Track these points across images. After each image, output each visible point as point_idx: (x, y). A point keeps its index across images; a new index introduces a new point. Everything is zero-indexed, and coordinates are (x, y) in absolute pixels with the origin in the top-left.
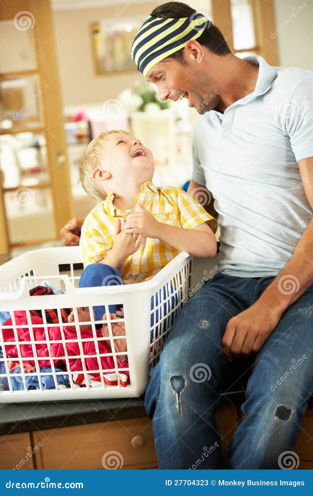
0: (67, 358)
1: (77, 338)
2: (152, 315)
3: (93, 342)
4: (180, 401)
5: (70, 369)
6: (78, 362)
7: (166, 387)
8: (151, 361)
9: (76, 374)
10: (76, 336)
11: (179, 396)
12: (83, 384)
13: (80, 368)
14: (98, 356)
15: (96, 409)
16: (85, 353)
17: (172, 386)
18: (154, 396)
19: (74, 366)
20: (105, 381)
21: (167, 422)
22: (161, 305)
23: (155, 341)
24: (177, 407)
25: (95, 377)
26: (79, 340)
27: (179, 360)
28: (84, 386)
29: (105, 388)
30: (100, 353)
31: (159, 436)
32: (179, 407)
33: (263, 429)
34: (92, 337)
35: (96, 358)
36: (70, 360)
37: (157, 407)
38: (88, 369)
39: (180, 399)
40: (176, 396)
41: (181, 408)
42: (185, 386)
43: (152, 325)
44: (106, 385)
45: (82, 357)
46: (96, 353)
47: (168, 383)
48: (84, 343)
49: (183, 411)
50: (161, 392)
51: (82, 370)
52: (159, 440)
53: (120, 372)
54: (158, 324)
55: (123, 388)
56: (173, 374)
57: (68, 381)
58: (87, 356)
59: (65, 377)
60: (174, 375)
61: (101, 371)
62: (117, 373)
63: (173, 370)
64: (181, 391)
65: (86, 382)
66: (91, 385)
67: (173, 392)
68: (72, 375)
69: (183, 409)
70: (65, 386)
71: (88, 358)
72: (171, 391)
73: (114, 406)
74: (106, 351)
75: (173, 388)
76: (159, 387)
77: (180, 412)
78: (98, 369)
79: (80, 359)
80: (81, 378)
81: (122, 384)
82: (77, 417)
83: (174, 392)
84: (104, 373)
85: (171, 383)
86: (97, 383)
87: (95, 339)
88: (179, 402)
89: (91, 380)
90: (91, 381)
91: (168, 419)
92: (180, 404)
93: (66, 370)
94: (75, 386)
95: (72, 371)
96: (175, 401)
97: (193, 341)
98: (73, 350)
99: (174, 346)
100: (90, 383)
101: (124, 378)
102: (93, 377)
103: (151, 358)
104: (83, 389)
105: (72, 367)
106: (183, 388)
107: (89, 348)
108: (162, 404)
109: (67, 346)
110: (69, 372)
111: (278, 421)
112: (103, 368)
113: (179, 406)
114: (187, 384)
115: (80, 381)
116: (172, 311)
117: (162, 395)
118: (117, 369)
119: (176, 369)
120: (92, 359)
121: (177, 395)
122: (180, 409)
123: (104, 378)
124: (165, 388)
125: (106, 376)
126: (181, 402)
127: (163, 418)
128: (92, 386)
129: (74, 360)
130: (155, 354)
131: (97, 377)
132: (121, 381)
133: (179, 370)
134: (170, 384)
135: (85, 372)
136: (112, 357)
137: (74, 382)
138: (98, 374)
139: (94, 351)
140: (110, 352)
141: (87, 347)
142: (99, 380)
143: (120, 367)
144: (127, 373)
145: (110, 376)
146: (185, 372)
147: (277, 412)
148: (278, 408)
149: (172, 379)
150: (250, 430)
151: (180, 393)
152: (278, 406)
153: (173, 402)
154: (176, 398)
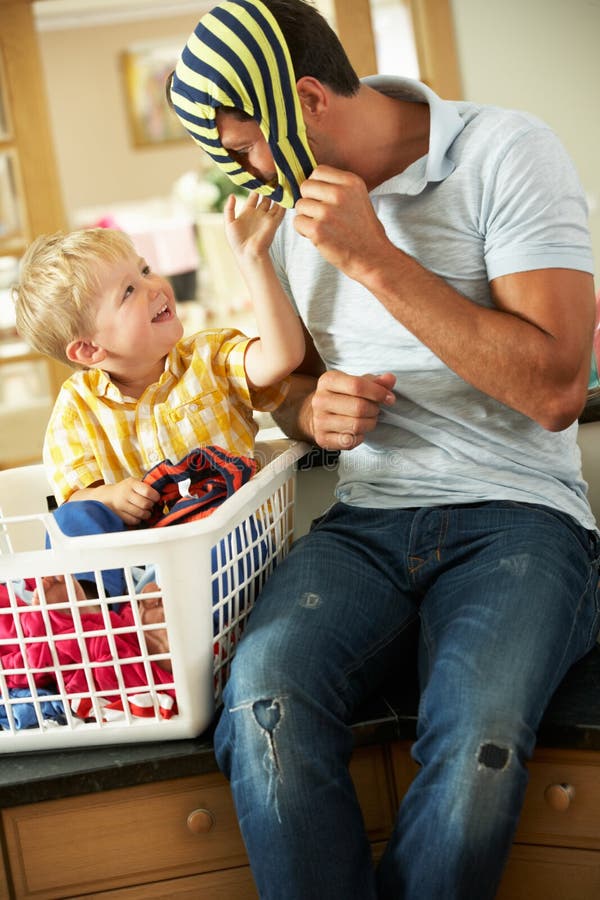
0: (57, 669)
1: (74, 631)
2: (215, 583)
3: (106, 637)
4: (275, 746)
5: (66, 689)
6: (79, 674)
7: (246, 723)
8: (216, 670)
9: (77, 698)
10: (73, 626)
11: (271, 737)
12: (90, 715)
13: (83, 687)
14: (117, 663)
15: (119, 762)
16: (92, 659)
17: (257, 720)
18: (227, 739)
19: (73, 682)
20: (132, 712)
21: (257, 787)
22: (233, 563)
23: (223, 631)
24: (271, 757)
25: (112, 701)
26: (79, 635)
27: (264, 669)
28: (93, 720)
29: (131, 723)
30: (120, 657)
31: (244, 815)
32: (275, 758)
33: (458, 788)
34: (103, 627)
35: (112, 667)
36: (65, 674)
37: (235, 761)
38: (98, 689)
39: (275, 743)
40: (266, 738)
41: (278, 759)
42: (282, 718)
43: (216, 600)
44: (135, 716)
45: (86, 665)
46: (111, 659)
47: (250, 715)
48: (88, 640)
49: (283, 764)
50: (237, 733)
51: (87, 690)
52: (246, 824)
53: (159, 692)
54: (228, 598)
55: (166, 721)
56: (256, 696)
57: (62, 712)
58: (96, 665)
59: (55, 705)
60: (258, 699)
61: (122, 691)
62: (153, 693)
63: (257, 691)
64: (274, 727)
65: (94, 712)
66: (105, 717)
67: (260, 731)
68: (69, 701)
69: (281, 760)
70: (56, 722)
71: (98, 668)
72: (256, 729)
73: (152, 756)
74: (129, 653)
75: (260, 724)
76: (234, 725)
77: (277, 767)
78: (116, 687)
79: (82, 670)
80: (86, 705)
81: (163, 715)
82: (84, 778)
83: (263, 730)
84: (129, 695)
85: (256, 714)
86: (117, 713)
87: (109, 632)
88: (274, 749)
89: (105, 707)
90: (105, 709)
91: (256, 781)
92: (276, 752)
93: (58, 693)
94: (75, 720)
95: (68, 693)
96: (265, 747)
97: (290, 633)
98: (68, 653)
99: (254, 646)
100: (103, 713)
101: (166, 703)
102: (109, 703)
103: (217, 664)
104: (90, 726)
105: (69, 685)
106: (277, 722)
107: (99, 649)
108: (242, 756)
109: (58, 647)
110: (63, 696)
111: (485, 772)
112: (128, 685)
113: (275, 754)
114: (285, 713)
115: (84, 712)
116: (254, 574)
118: (151, 686)
119: (262, 687)
120: (106, 668)
121: (268, 735)
122: (276, 761)
123: (130, 703)
124: (243, 725)
125: (132, 699)
126: (278, 748)
127: (248, 781)
128: (108, 720)
129: (72, 672)
130: (224, 656)
131: (115, 703)
132: (160, 708)
133: (268, 689)
134: (253, 716)
135: (92, 693)
136: (141, 665)
137: (73, 713)
138: (118, 698)
139: (107, 655)
140: (139, 654)
141: (94, 647)
142: (120, 707)
143: (157, 681)
144: (171, 693)
145: (140, 701)
146: (279, 691)
147: (482, 755)
148: (483, 748)
149: (255, 707)
150: (433, 792)
151: (274, 731)
152: (482, 744)
153: (261, 749)
154: (266, 741)
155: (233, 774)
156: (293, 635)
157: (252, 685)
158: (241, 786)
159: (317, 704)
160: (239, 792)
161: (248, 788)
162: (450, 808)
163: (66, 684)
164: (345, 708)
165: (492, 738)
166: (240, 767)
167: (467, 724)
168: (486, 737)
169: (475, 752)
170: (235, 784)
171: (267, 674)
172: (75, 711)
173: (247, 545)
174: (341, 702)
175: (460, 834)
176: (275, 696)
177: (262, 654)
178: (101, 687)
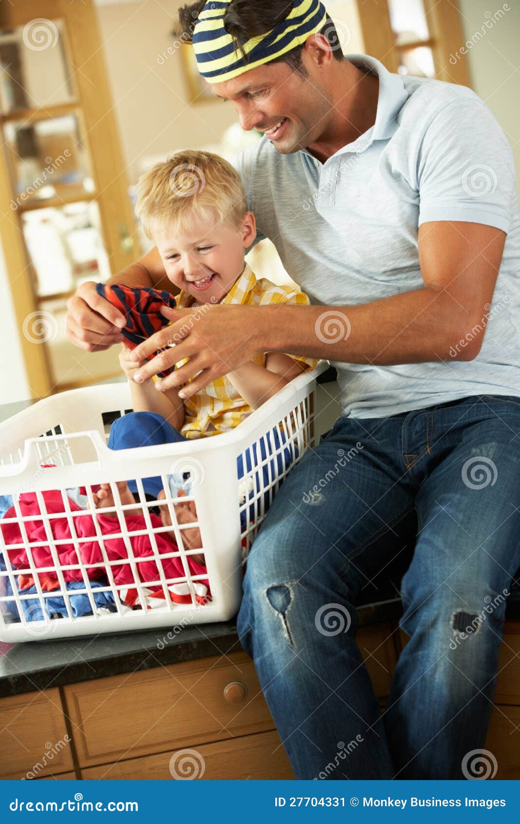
0: (107, 564)
1: (120, 532)
3: (147, 536)
4: (288, 625)
5: (115, 581)
6: (125, 568)
7: (262, 606)
9: (124, 589)
10: (119, 528)
11: (284, 617)
12: (136, 603)
13: (129, 579)
14: (157, 558)
16: (137, 555)
17: (271, 604)
18: (247, 623)
19: (121, 575)
20: (172, 599)
21: (276, 662)
23: (250, 527)
24: (286, 635)
25: (155, 591)
26: (125, 534)
27: (274, 560)
28: (138, 607)
29: (172, 609)
30: (160, 553)
32: (290, 636)
34: (145, 527)
35: (154, 561)
36: (114, 568)
37: (255, 641)
38: (142, 581)
39: (288, 623)
40: (279, 619)
41: (292, 636)
42: (292, 600)
44: (175, 603)
45: (131, 560)
46: (152, 554)
47: (265, 600)
48: (132, 539)
49: (296, 641)
50: (256, 616)
51: (133, 582)
52: (270, 694)
53: (195, 582)
54: (254, 499)
55: (201, 607)
56: (269, 584)
57: (113, 601)
59: (106, 595)
60: (270, 586)
61: (163, 582)
62: (189, 583)
63: (269, 579)
64: (286, 609)
65: (140, 600)
66: (150, 604)
67: (274, 613)
68: (118, 591)
69: (295, 637)
70: (108, 610)
71: (141, 562)
72: (271, 611)
74: (168, 548)
75: (274, 607)
76: (252, 610)
77: (292, 643)
78: (159, 579)
79: (128, 565)
80: (132, 595)
81: (199, 601)
83: (276, 612)
84: (169, 585)
85: (269, 599)
86: (159, 601)
87: (150, 531)
88: (287, 628)
89: (149, 596)
90: (150, 598)
92: (290, 631)
93: (108, 585)
94: (124, 608)
95: (117, 584)
96: (280, 627)
97: (295, 527)
98: (116, 551)
99: (265, 541)
100: (148, 601)
101: (201, 590)
102: (152, 592)
104: (138, 612)
105: (117, 578)
106: (288, 604)
107: (142, 547)
108: (261, 636)
109: (106, 545)
110: (113, 587)
112: (168, 577)
114: (295, 595)
115: (131, 600)
117: (260, 621)
118: (188, 577)
119: (272, 575)
120: (149, 562)
121: (281, 616)
122: (290, 638)
123: (170, 592)
124: (260, 609)
125: (171, 588)
126: (291, 626)
127: (268, 657)
128: (152, 607)
129: (120, 566)
131: (158, 592)
132: (196, 595)
133: (278, 577)
134: (268, 601)
135: (138, 585)
136: (179, 559)
137: (122, 602)
138: (160, 587)
139: (149, 551)
140: (176, 550)
141: (138, 545)
142: (162, 596)
143: (193, 573)
144: (205, 583)
145: (178, 589)
146: (288, 577)
147: (455, 622)
148: (456, 616)
149: (269, 593)
150: (420, 657)
151: (286, 612)
152: (454, 613)
153: (277, 629)
154: (280, 622)
155: (255, 653)
156: (298, 528)
157: (265, 574)
158: (262, 662)
159: (322, 586)
160: (262, 667)
161: (268, 663)
162: (435, 670)
163: (114, 577)
164: (347, 588)
165: (463, 607)
166: (261, 646)
167: (441, 597)
168: (458, 607)
169: (449, 621)
170: (257, 660)
171: (278, 564)
172: (124, 600)
173: (271, 453)
174: (344, 584)
175: (445, 692)
176: (284, 581)
177: (272, 547)
178: (144, 578)
